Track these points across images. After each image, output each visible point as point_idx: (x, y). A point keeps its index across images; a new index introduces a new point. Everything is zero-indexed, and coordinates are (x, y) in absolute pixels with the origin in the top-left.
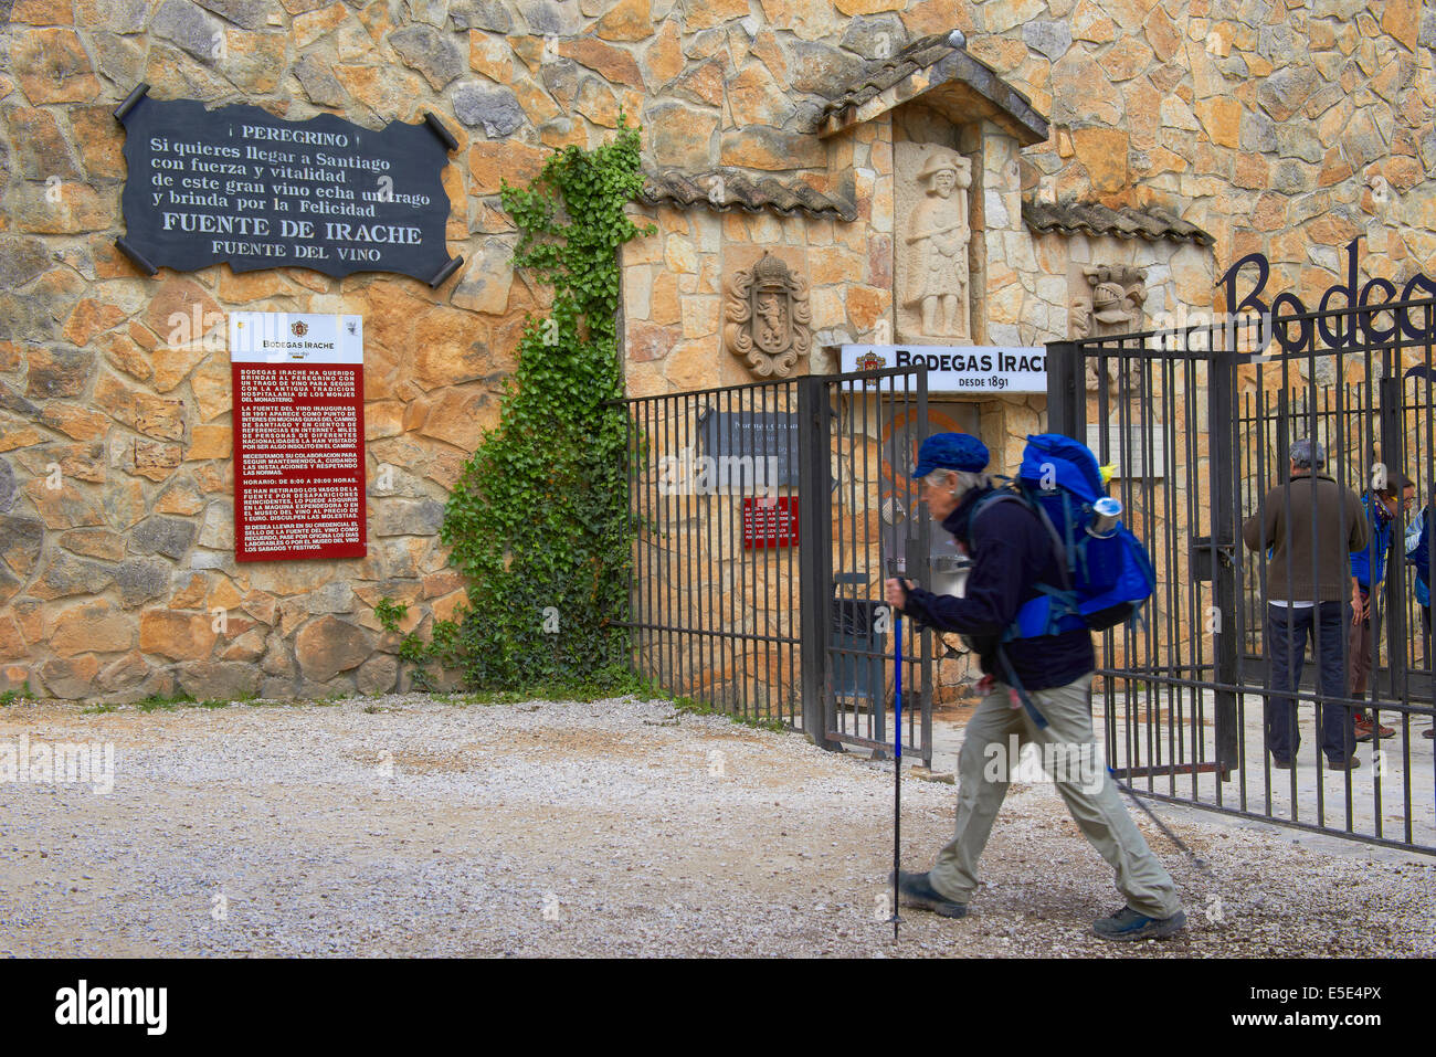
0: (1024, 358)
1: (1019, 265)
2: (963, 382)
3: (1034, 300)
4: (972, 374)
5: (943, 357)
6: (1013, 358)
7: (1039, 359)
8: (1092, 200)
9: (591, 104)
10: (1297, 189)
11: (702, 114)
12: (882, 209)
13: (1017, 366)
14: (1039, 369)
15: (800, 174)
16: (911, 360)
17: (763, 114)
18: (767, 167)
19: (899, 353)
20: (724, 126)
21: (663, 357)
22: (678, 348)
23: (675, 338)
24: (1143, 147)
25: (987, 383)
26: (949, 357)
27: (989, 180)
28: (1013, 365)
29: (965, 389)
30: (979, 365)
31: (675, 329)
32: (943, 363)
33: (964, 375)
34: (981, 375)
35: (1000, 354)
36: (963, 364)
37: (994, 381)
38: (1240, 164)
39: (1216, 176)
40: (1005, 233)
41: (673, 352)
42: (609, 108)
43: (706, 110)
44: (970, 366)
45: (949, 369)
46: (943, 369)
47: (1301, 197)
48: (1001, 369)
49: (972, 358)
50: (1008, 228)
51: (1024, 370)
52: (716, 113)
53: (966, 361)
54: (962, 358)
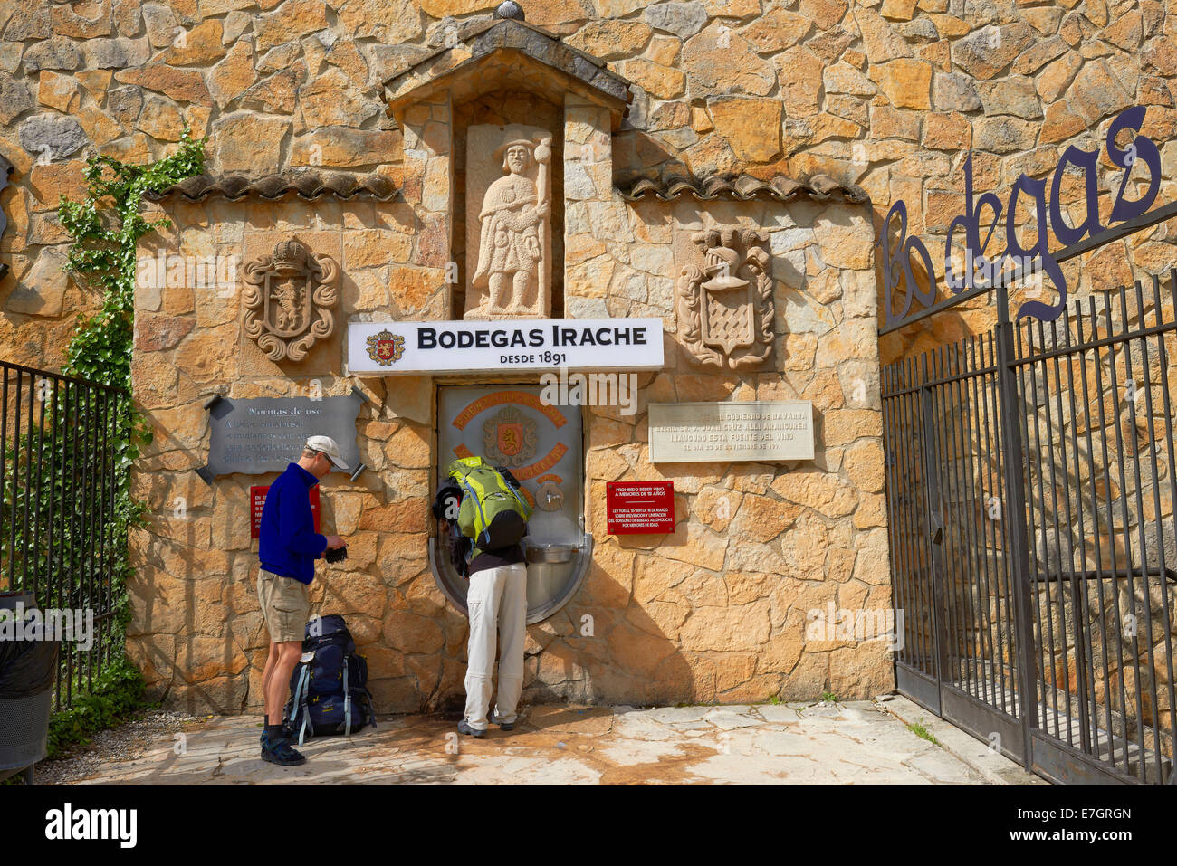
0: (587, 331)
1: (609, 235)
2: (503, 359)
3: (629, 271)
4: (518, 350)
5: (478, 333)
6: (574, 332)
7: (608, 331)
8: (738, 172)
9: (154, 123)
10: (1013, 147)
11: (271, 122)
12: (435, 189)
13: (578, 340)
14: (609, 342)
15: (380, 168)
16: (437, 338)
17: (338, 115)
18: (341, 164)
19: (421, 331)
20: (295, 130)
21: (174, 347)
22: (190, 337)
23: (192, 327)
24: (801, 114)
25: (537, 359)
26: (487, 333)
27: (569, 151)
28: (572, 339)
29: (507, 366)
30: (527, 339)
31: (188, 318)
32: (479, 339)
33: (507, 351)
34: (529, 350)
35: (556, 328)
36: (505, 341)
37: (547, 357)
38: (933, 124)
39: (901, 139)
40: (591, 204)
41: (184, 341)
42: (171, 124)
43: (275, 117)
44: (514, 342)
45: (487, 346)
46: (479, 345)
47: (1017, 155)
48: (556, 343)
49: (518, 333)
50: (595, 197)
51: (588, 344)
52: (286, 119)
53: (510, 336)
54: (504, 333)
